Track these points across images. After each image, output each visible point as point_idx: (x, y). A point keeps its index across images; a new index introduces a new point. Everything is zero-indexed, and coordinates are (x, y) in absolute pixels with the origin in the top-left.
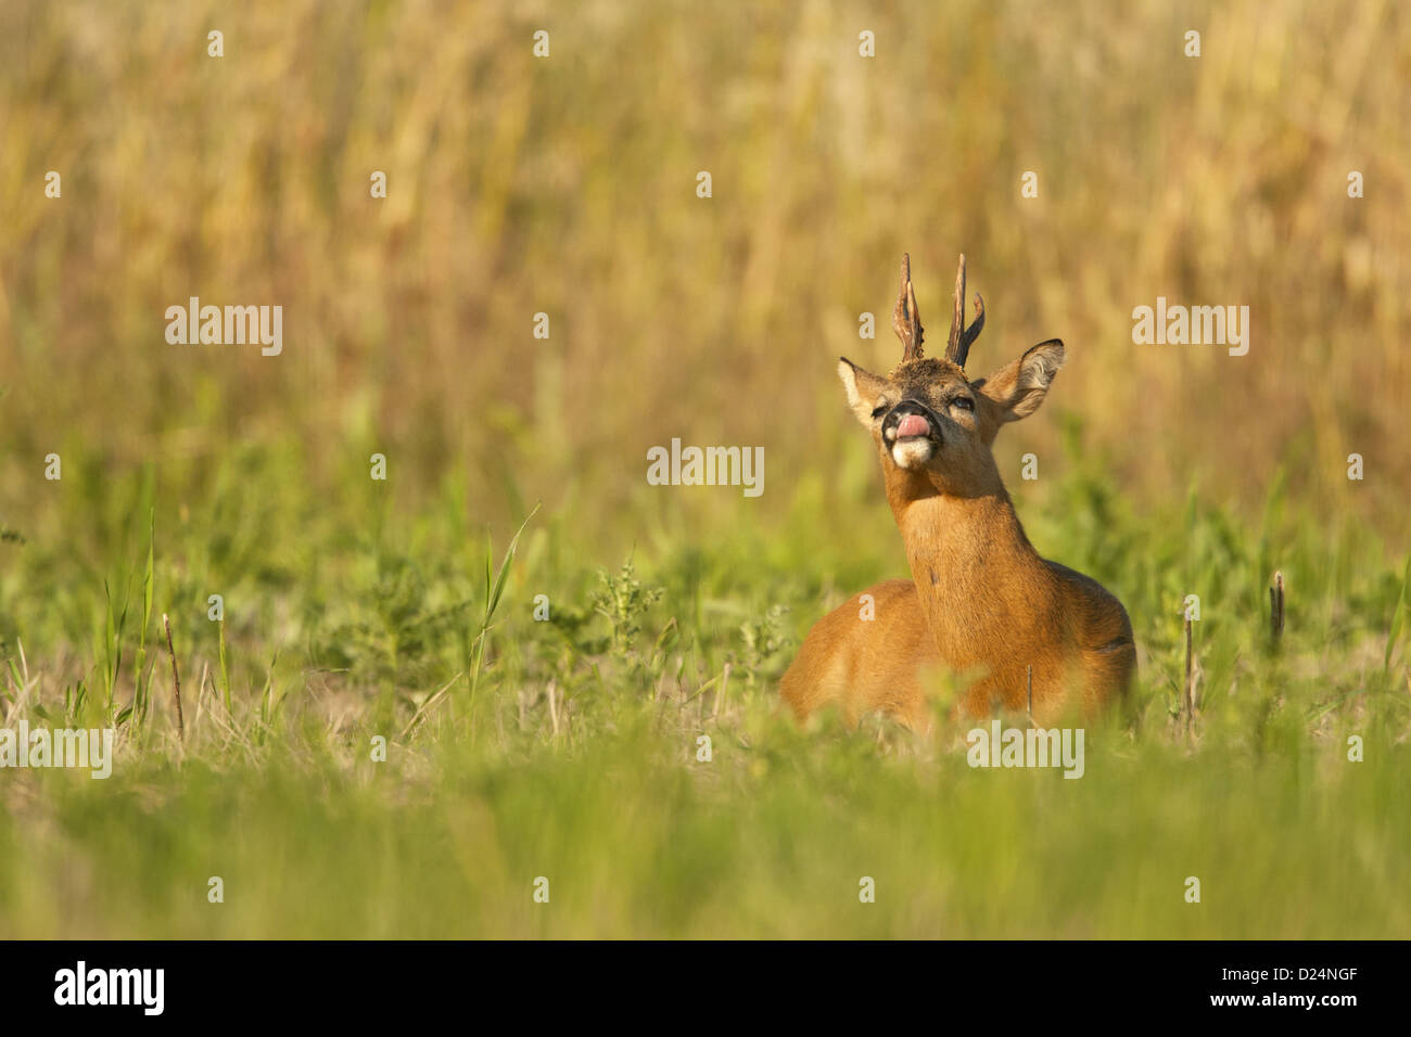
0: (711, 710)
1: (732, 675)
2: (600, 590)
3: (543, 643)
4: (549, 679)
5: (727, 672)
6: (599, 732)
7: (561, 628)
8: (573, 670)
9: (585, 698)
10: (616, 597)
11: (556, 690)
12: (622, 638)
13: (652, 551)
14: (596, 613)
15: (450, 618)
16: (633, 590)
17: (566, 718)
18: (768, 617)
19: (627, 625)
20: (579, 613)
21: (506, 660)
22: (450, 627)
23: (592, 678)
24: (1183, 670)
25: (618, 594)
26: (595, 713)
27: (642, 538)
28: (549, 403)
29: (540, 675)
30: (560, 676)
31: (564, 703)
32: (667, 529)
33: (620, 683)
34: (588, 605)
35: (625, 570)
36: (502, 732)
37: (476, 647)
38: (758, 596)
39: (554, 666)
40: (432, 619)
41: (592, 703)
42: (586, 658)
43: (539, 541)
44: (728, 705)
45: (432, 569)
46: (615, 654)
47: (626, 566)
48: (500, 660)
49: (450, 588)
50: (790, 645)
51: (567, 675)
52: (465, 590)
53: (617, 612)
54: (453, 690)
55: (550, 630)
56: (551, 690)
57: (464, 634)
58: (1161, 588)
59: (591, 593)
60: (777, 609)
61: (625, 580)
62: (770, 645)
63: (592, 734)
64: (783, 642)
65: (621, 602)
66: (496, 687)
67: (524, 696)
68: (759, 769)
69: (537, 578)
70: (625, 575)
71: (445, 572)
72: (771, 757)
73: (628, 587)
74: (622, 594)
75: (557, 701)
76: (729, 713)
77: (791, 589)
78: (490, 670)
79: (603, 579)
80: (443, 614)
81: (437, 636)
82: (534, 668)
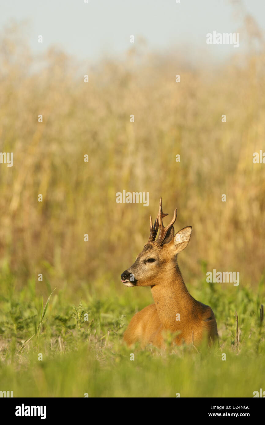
0: (104, 344)
1: (110, 335)
2: (73, 311)
3: (57, 326)
4: (59, 336)
5: (108, 334)
6: (73, 350)
7: (62, 322)
8: (66, 334)
9: (69, 341)
10: (77, 313)
11: (61, 339)
12: (79, 324)
13: (87, 301)
14: (72, 317)
15: (31, 319)
16: (82, 311)
17: (64, 347)
18: (120, 318)
19: (81, 321)
20: (67, 318)
21: (47, 331)
22: (31, 322)
23: (71, 336)
24: (236, 332)
25: (78, 312)
26: (72, 345)
27: (84, 297)
28: (57, 260)
29: (56, 335)
30: (62, 335)
31: (63, 343)
32: (91, 296)
33: (79, 336)
34: (70, 316)
35: (80, 305)
36: (46, 351)
37: (39, 328)
38: (117, 313)
39: (60, 332)
40: (26, 320)
41: (71, 342)
42: (69, 330)
43: (56, 298)
44: (109, 343)
45: (26, 306)
46: (77, 329)
47: (80, 304)
48: (45, 330)
49: (31, 311)
50: (126, 326)
51: (64, 335)
52: (36, 313)
53: (78, 317)
54: (32, 339)
55: (59, 322)
56: (59, 339)
57: (35, 324)
58: (229, 309)
59: (70, 312)
60: (123, 316)
61: (80, 308)
62: (120, 326)
63: (71, 351)
64: (124, 325)
65: (79, 315)
66: (44, 338)
67: (52, 341)
68: (118, 360)
69: (56, 308)
70: (80, 307)
71: (29, 307)
72: (121, 356)
73: (81, 310)
74: (79, 312)
75: (61, 342)
76: (109, 345)
77: (127, 310)
78: (42, 334)
79: (74, 308)
80: (29, 318)
81: (27, 325)
82: (55, 333)
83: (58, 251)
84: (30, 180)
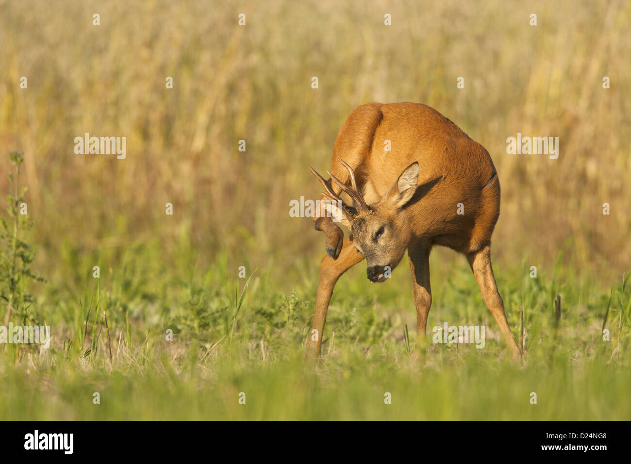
0: (327, 351)
1: (336, 337)
2: (283, 301)
3: (258, 323)
4: (261, 338)
5: (334, 335)
6: (281, 360)
7: (266, 317)
8: (271, 335)
9: (276, 346)
10: (289, 304)
11: (264, 343)
12: (291, 321)
13: (303, 286)
14: (280, 311)
15: (220, 313)
16: (296, 301)
17: (268, 354)
18: (351, 312)
19: (293, 316)
20: (273, 311)
21: (243, 331)
22: (220, 317)
23: (278, 338)
24: (520, 334)
25: (290, 303)
26: (280, 352)
27: (299, 281)
28: (260, 226)
29: (257, 337)
30: (265, 337)
31: (267, 348)
32: (309, 278)
33: (291, 339)
34: (277, 308)
35: (293, 293)
36: (242, 360)
37: (231, 326)
38: (346, 304)
39: (263, 333)
40: (213, 314)
41: (279, 347)
42: (276, 329)
43: (257, 281)
44: (334, 349)
45: (213, 293)
46: (288, 328)
47: (293, 292)
48: (241, 330)
49: (221, 301)
50: (360, 324)
51: (268, 336)
52: (227, 303)
53: (289, 310)
54: (222, 342)
55: (261, 318)
56: (262, 343)
57: (226, 319)
58: (511, 301)
59: (278, 303)
60: (355, 309)
61: (293, 298)
62: (352, 324)
63: (279, 360)
64: (357, 322)
65: (291, 307)
66: (239, 341)
67: (251, 345)
68: (347, 374)
69: (256, 297)
70: (293, 296)
71: (218, 294)
72: (352, 369)
73: (294, 300)
74: (292, 303)
75: (264, 347)
76: (334, 352)
77: (361, 301)
78: (237, 334)
79: (284, 297)
80: (218, 312)
81: (215, 321)
82: (255, 333)
83: (261, 213)
84: (222, 109)
